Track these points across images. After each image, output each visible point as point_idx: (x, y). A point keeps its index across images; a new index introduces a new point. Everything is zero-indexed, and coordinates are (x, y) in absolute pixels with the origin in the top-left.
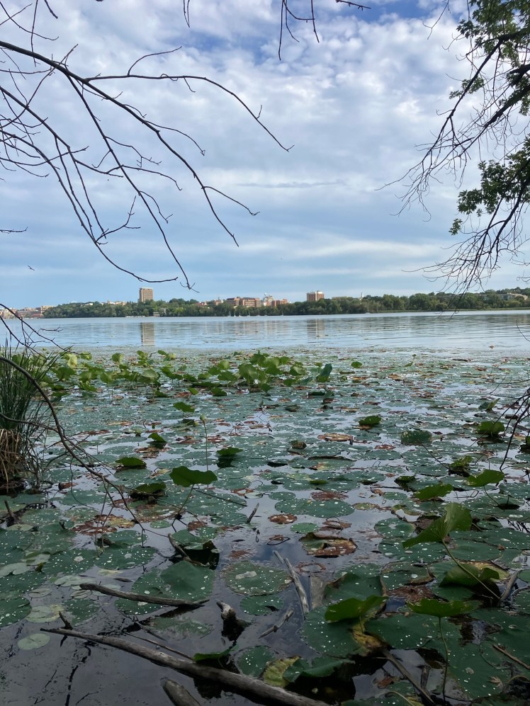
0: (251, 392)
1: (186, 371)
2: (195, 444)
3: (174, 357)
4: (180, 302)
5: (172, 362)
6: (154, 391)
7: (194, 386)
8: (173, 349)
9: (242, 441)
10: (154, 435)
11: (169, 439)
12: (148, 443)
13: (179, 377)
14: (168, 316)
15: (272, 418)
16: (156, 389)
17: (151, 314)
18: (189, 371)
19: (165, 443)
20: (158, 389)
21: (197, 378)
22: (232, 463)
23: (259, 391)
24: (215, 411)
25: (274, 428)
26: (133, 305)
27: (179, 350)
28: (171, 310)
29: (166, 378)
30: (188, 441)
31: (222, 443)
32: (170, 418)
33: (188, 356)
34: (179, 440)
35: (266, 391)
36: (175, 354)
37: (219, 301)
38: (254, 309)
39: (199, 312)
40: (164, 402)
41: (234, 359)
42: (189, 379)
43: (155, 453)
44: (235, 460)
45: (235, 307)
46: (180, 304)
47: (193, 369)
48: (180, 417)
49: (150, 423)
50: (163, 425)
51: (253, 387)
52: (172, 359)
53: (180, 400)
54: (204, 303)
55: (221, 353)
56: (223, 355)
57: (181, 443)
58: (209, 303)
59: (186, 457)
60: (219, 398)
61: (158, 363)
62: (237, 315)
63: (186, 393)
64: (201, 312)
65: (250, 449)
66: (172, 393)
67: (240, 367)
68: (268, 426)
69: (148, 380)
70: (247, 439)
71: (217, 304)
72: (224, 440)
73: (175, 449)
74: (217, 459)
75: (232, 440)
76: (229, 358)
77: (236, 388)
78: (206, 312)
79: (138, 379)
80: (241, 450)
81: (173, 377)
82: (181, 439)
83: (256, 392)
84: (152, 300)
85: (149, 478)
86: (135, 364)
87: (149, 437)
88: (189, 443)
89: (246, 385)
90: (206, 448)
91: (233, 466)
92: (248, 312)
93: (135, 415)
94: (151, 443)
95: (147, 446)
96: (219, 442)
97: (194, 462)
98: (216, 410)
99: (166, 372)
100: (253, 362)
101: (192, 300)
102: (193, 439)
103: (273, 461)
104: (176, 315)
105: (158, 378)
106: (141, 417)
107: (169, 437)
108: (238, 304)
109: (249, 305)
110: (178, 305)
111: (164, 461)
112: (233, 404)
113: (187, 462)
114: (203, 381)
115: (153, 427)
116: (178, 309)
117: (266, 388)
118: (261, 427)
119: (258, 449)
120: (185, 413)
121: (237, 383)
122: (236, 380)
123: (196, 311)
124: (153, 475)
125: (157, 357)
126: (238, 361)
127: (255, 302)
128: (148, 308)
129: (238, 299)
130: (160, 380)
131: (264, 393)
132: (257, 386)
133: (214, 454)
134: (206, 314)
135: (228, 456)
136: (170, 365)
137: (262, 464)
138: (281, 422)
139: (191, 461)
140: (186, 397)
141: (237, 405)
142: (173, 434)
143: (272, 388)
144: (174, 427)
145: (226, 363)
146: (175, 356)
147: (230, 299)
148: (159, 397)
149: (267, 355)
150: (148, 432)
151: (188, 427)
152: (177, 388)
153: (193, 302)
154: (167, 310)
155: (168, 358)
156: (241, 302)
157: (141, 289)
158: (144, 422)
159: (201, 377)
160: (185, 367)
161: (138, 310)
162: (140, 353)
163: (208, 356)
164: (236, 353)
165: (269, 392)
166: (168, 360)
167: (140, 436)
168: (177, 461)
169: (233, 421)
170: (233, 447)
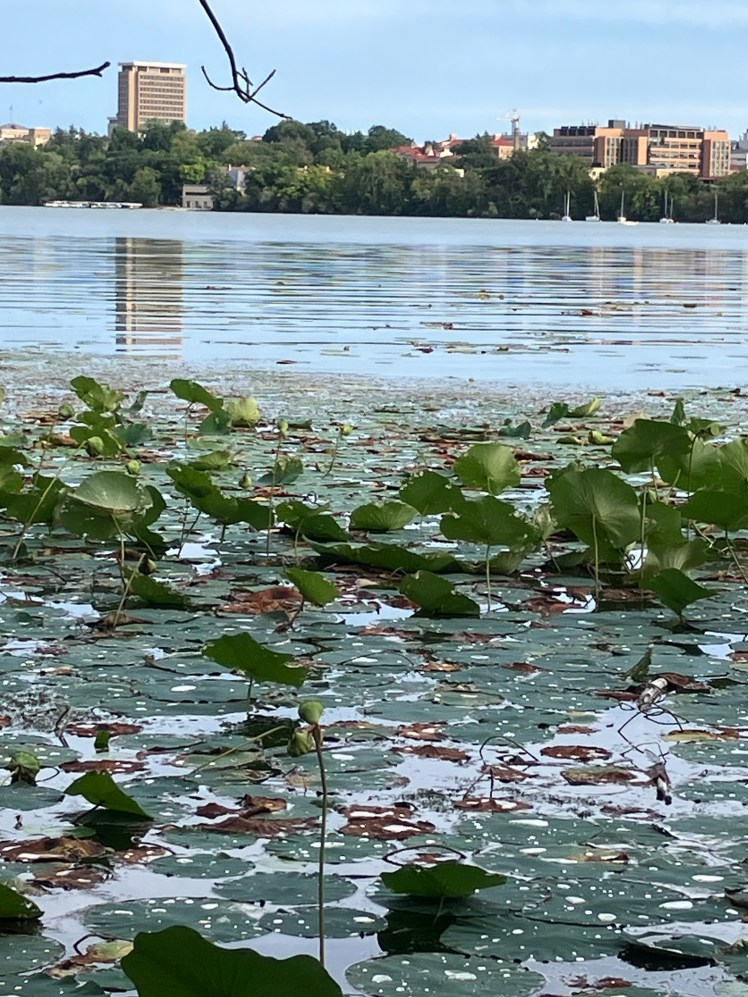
0: (602, 607)
1: (300, 487)
2: (285, 838)
3: (252, 414)
4: (317, 139)
5: (236, 439)
6: (128, 574)
7: (324, 562)
8: (255, 376)
9: (515, 836)
10: (94, 780)
11: (165, 806)
12: (64, 817)
13: (256, 516)
14: (254, 206)
15: (683, 740)
16: (134, 566)
17: (171, 195)
18: (310, 491)
19: (144, 821)
20: (145, 569)
21: (345, 523)
22: (447, 938)
23: (647, 605)
24: (408, 688)
25: (683, 787)
26: (87, 145)
27: (282, 382)
28: (270, 179)
29: (193, 512)
30: (252, 819)
31: (412, 841)
32: (186, 705)
33: (319, 417)
34: (210, 810)
35: (678, 604)
36: (253, 402)
37: (515, 137)
38: (692, 184)
39: (408, 190)
40: (167, 630)
41: (544, 442)
42: (308, 525)
43: (90, 869)
44: (463, 922)
45: (595, 173)
46: (314, 149)
47: (338, 480)
48: (234, 704)
49: (89, 725)
50: (146, 740)
51: (616, 582)
52: (242, 424)
53: (246, 624)
54: (436, 147)
55: (486, 403)
56: (494, 417)
57: (220, 829)
58: (463, 148)
59: (232, 894)
60: (438, 626)
61: (169, 442)
62: (609, 215)
63: (284, 594)
64: (422, 191)
65: (548, 877)
66: (211, 594)
67: (556, 482)
68: (657, 774)
69: (103, 520)
70: (536, 831)
71: (505, 153)
72: (425, 828)
73: (185, 855)
74: (382, 912)
75: (464, 831)
76: (524, 431)
77: (532, 584)
78: (444, 190)
79: (60, 510)
80: (499, 880)
81: (225, 513)
82: (224, 811)
83: (627, 606)
84: (177, 126)
85: (44, 976)
86: (57, 443)
87: (73, 790)
88: (258, 831)
89: (584, 571)
90: (334, 856)
91: (450, 951)
92: (660, 201)
93: (21, 685)
94: (77, 818)
95: (57, 829)
96: (400, 837)
97: (269, 917)
98: (414, 685)
99: (194, 484)
100: (632, 459)
101: (378, 131)
102: (277, 813)
103: (649, 942)
104: (295, 207)
105: (153, 514)
106: (52, 693)
107: (167, 798)
108: (610, 159)
109: (668, 164)
110: (306, 156)
111: (128, 904)
112: (508, 659)
113: (238, 917)
114: (377, 538)
115: (101, 746)
116: (302, 172)
117: (679, 592)
118: (621, 777)
119: (585, 878)
120: (259, 689)
121: (539, 558)
122: (536, 540)
123: (391, 185)
124: (67, 966)
125: (165, 410)
126: (566, 449)
127: (704, 147)
128: (157, 166)
129: (615, 134)
130: (167, 525)
131: (666, 614)
132: (634, 582)
133: (367, 887)
134: (445, 205)
135: (433, 900)
136: (224, 455)
137: (592, 950)
138: (722, 761)
139: (254, 911)
140: (278, 615)
141: (521, 667)
142: (187, 784)
143: (707, 594)
144: (200, 749)
145: (499, 459)
146: (252, 409)
147: (573, 131)
148: (152, 604)
149: (704, 429)
150: (71, 765)
151: (264, 755)
152: (239, 568)
153: (382, 138)
154: (250, 179)
155: (221, 420)
156: (627, 148)
157: (127, 68)
158: (64, 721)
159: (368, 521)
160: (296, 467)
161: (109, 173)
162: (84, 386)
163: (415, 420)
164: (559, 411)
165: (693, 612)
166: (221, 428)
167: (32, 783)
168: (188, 910)
169: (487, 740)
170: (467, 862)
